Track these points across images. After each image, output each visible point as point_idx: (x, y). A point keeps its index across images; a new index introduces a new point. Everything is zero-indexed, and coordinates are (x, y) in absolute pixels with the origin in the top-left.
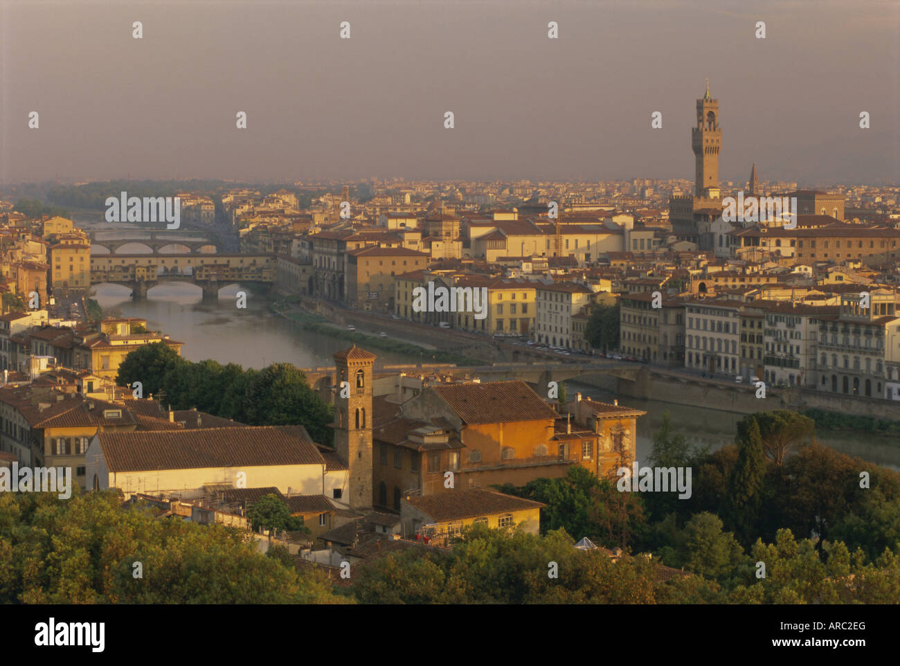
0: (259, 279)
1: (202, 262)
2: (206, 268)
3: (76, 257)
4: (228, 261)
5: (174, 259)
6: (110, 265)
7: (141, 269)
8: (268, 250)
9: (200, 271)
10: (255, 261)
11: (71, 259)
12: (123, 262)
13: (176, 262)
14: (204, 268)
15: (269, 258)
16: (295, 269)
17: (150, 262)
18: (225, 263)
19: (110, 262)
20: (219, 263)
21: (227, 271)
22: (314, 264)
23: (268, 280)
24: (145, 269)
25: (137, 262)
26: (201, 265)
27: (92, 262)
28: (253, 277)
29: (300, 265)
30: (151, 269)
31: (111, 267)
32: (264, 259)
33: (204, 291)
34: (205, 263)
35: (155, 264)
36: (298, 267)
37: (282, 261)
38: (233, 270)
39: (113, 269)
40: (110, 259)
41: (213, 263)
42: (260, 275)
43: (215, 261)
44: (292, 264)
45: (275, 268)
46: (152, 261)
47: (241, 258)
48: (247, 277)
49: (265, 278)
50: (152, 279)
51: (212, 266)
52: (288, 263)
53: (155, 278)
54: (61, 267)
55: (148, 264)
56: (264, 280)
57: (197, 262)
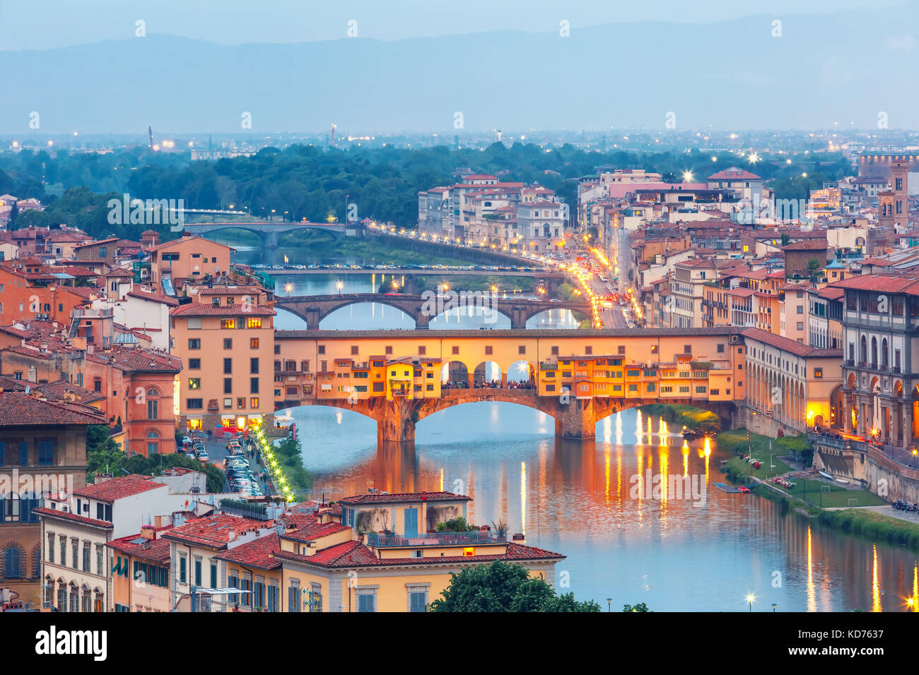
0: (701, 395)
1: (555, 350)
2: (567, 367)
3: (241, 338)
4: (622, 349)
5: (480, 345)
6: (322, 357)
7: (400, 370)
8: (719, 321)
9: (551, 374)
10: (688, 348)
11: (228, 344)
12: (355, 350)
13: (489, 351)
14: (561, 367)
15: (724, 342)
16: (795, 370)
17: (422, 350)
18: (615, 353)
19: (322, 350)
20: (596, 353)
21: (619, 375)
22: (847, 357)
23: (723, 397)
24: (411, 369)
25: (389, 350)
26: (554, 359)
27: (277, 350)
28: (683, 390)
29: (806, 358)
30: (426, 369)
31: (324, 363)
32: (712, 344)
33: (559, 425)
34: (562, 353)
35: (438, 356)
36: (802, 364)
37: (760, 348)
38: (634, 370)
39: (329, 370)
40: (321, 343)
41: (582, 354)
42: (703, 384)
43: (589, 350)
44: (786, 357)
45: (740, 367)
46: (427, 350)
47: (655, 342)
48: (669, 389)
49: (715, 392)
50: (429, 394)
51: (581, 362)
52: (776, 354)
53: (436, 393)
54: (202, 363)
55: (416, 356)
56: (712, 398)
57: (542, 351)
